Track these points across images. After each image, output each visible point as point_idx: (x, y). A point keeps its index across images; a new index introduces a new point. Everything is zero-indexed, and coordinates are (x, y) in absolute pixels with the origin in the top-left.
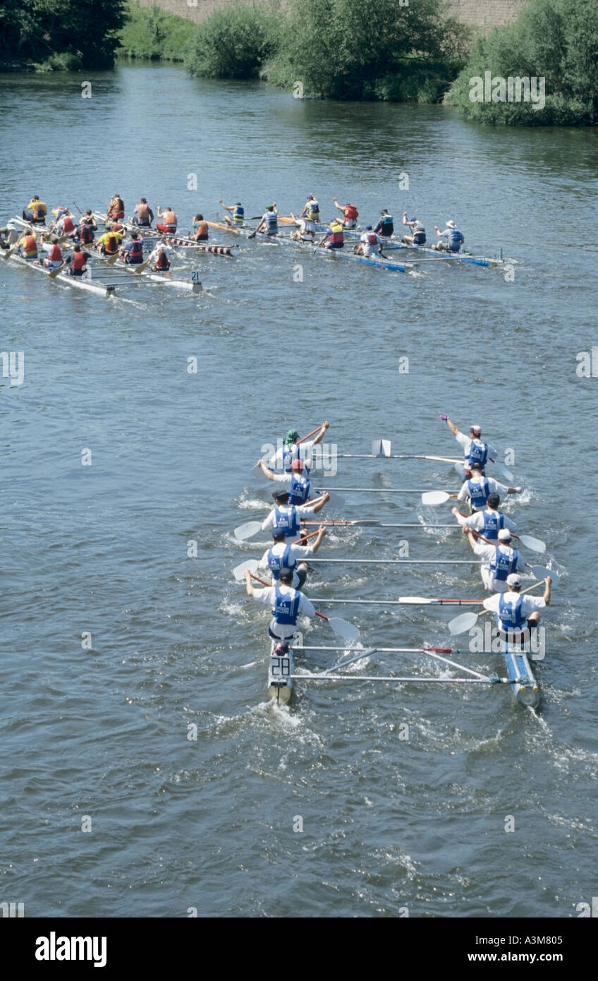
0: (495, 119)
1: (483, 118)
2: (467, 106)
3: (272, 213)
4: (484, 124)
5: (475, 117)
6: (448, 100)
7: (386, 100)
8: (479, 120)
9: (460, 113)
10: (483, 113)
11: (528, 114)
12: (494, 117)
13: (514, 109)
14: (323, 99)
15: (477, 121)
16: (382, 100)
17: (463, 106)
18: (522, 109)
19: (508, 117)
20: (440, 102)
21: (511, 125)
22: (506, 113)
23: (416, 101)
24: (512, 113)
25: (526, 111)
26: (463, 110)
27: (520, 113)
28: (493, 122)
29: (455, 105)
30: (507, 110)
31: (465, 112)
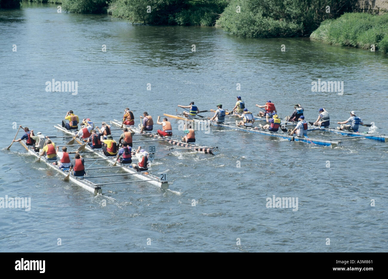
0: (246, 35)
1: (239, 34)
2: (229, 27)
3: (222, 110)
4: (239, 37)
5: (234, 33)
6: (218, 24)
7: (182, 25)
8: (237, 35)
9: (226, 31)
10: (239, 31)
11: (264, 31)
12: (245, 33)
13: (257, 28)
14: (145, 24)
15: (235, 35)
16: (180, 25)
17: (227, 27)
18: (261, 28)
19: (253, 33)
20: (214, 25)
21: (255, 38)
22: (252, 31)
23: (200, 25)
24: (256, 31)
25: (264, 29)
26: (227, 30)
27: (260, 31)
28: (244, 36)
29: (223, 27)
30: (253, 29)
31: (229, 31)
